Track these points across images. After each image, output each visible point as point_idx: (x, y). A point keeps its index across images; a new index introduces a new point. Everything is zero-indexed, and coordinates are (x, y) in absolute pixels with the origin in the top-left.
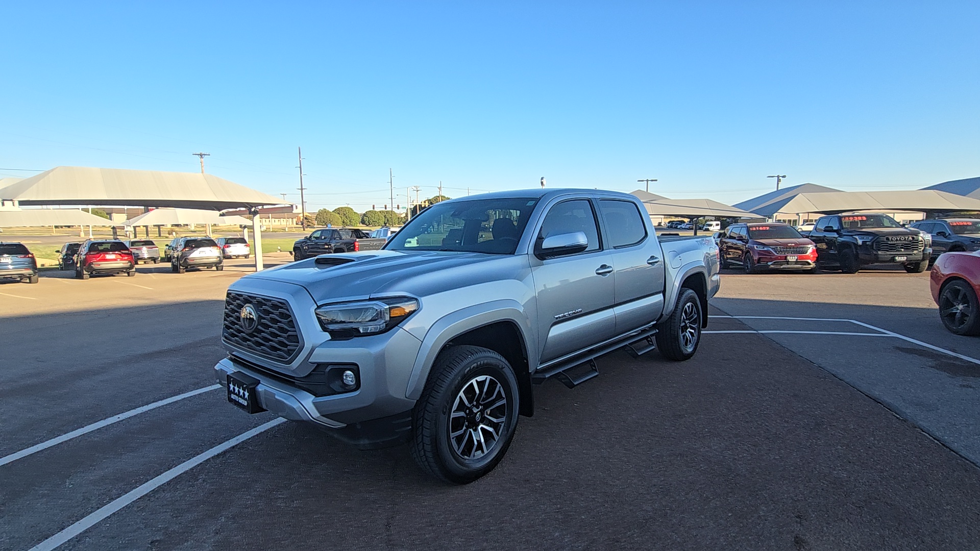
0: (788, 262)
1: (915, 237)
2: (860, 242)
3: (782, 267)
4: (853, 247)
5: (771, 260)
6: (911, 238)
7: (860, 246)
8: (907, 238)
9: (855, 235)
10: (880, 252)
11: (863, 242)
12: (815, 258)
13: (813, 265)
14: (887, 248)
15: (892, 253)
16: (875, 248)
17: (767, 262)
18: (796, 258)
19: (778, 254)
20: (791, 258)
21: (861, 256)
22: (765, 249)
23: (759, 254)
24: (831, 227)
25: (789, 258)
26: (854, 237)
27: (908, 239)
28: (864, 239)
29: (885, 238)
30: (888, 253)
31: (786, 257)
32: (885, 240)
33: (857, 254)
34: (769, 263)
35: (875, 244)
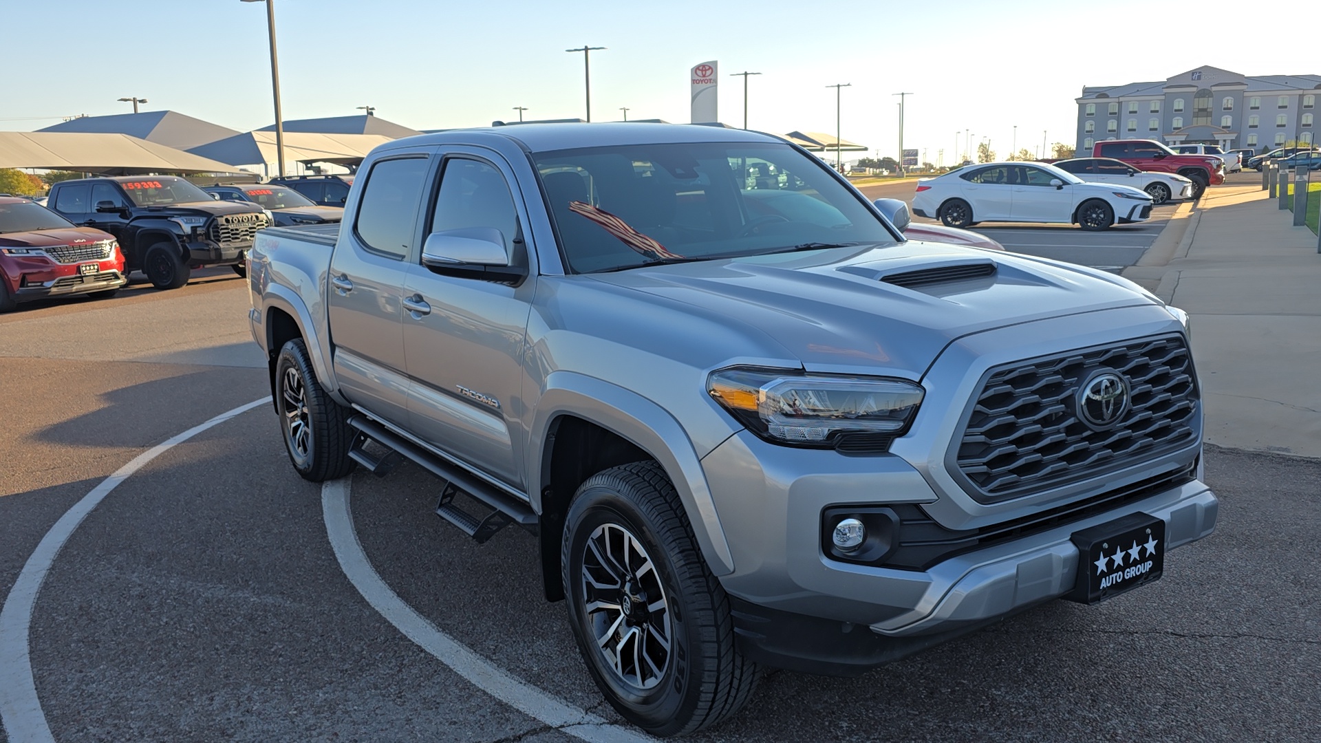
0: (81, 279)
1: (258, 214)
2: (187, 229)
3: (75, 288)
4: (177, 241)
5: (51, 275)
6: (254, 218)
7: (188, 236)
8: (250, 217)
9: (173, 217)
10: (221, 245)
11: (192, 227)
12: (123, 265)
13: (122, 281)
14: (229, 237)
15: (238, 245)
16: (213, 238)
17: (42, 282)
18: (96, 267)
19: (60, 262)
20: (88, 268)
21: (194, 255)
22: (33, 253)
23: (20, 264)
24: (111, 203)
25: (84, 269)
26: (173, 219)
27: (252, 218)
28: (192, 223)
29: (224, 219)
30: (232, 245)
31: (78, 269)
32: (225, 223)
33: (186, 250)
34: (47, 284)
35: (211, 230)
